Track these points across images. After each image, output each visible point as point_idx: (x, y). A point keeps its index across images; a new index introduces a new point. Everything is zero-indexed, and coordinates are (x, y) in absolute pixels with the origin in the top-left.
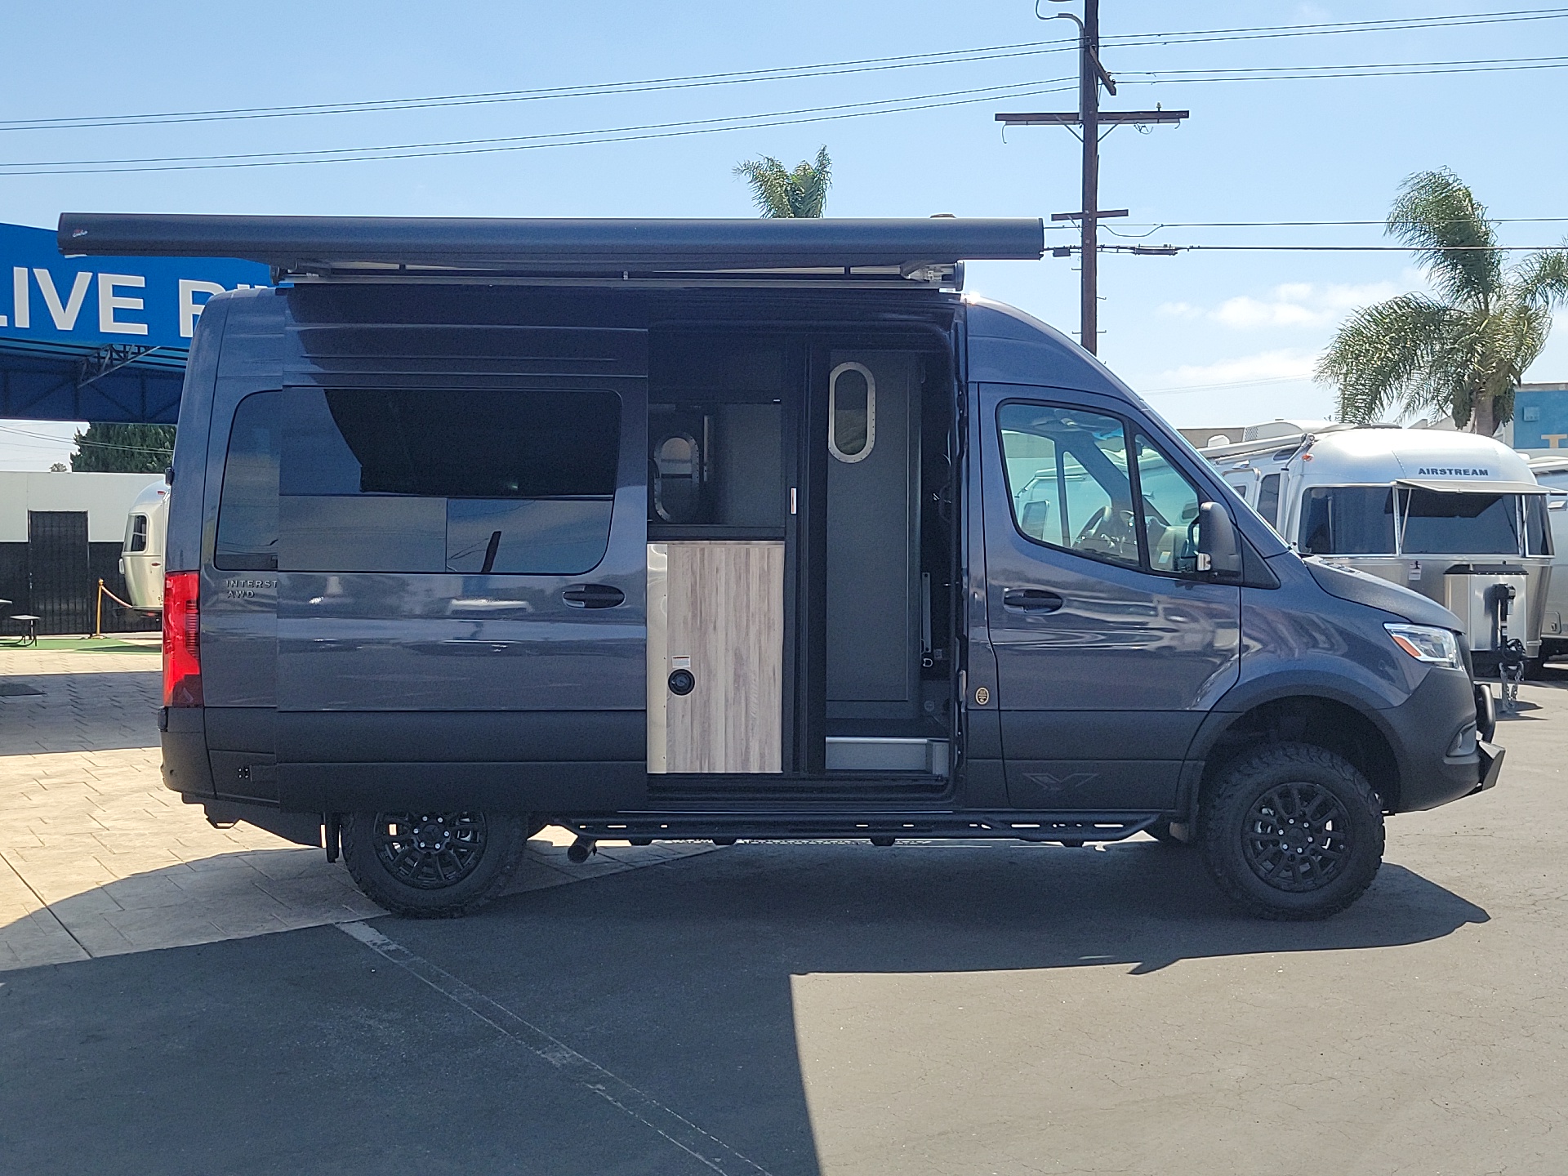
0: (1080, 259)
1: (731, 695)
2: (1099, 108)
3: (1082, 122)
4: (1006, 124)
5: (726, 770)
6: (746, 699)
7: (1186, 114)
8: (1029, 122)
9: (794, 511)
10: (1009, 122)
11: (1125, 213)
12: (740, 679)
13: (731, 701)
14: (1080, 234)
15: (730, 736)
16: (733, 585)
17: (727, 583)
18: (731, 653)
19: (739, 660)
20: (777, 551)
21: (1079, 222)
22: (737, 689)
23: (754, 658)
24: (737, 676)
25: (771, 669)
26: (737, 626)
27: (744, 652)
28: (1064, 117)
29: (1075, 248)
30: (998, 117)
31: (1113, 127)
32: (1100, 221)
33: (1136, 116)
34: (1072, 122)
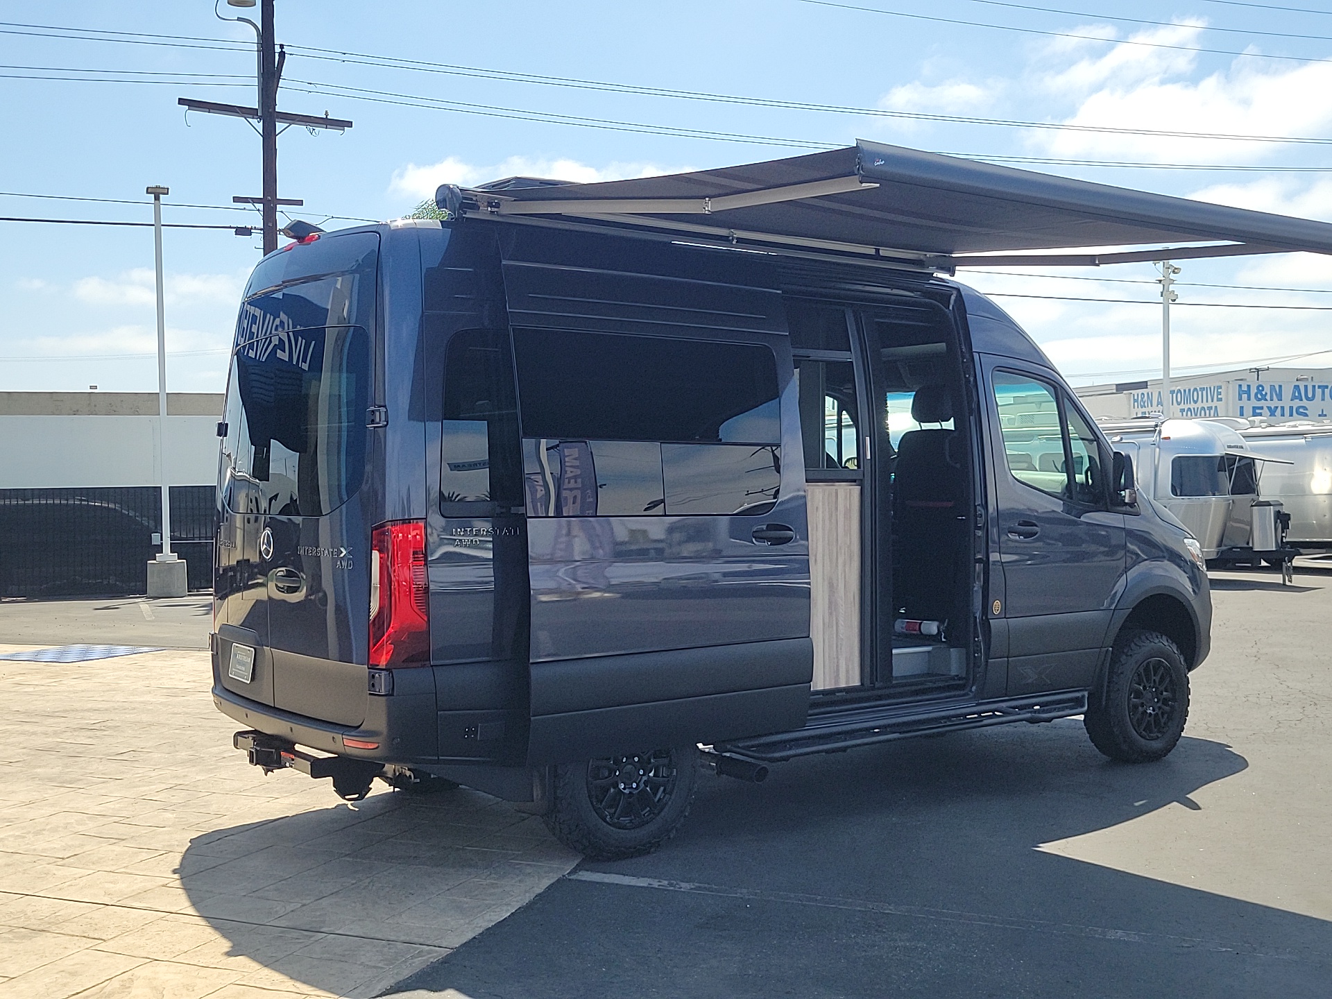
0: (262, 239)
1: (827, 620)
2: (276, 107)
3: (260, 118)
4: (189, 109)
5: (824, 687)
6: (837, 623)
7: (349, 124)
8: (211, 111)
9: (869, 457)
10: (191, 108)
11: (300, 203)
12: (832, 605)
13: (827, 626)
14: (262, 218)
15: (827, 655)
16: (827, 522)
17: (824, 521)
18: (826, 583)
19: (832, 588)
20: (856, 490)
21: (260, 206)
22: (831, 614)
23: (841, 586)
24: (830, 603)
25: (852, 593)
26: (831, 561)
27: (835, 581)
28: (244, 110)
29: (255, 228)
30: (182, 101)
31: (288, 126)
32: (279, 207)
33: (305, 119)
34: (251, 116)
